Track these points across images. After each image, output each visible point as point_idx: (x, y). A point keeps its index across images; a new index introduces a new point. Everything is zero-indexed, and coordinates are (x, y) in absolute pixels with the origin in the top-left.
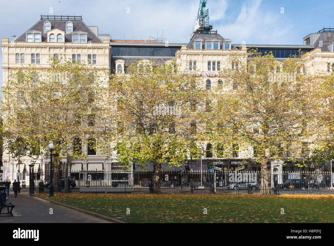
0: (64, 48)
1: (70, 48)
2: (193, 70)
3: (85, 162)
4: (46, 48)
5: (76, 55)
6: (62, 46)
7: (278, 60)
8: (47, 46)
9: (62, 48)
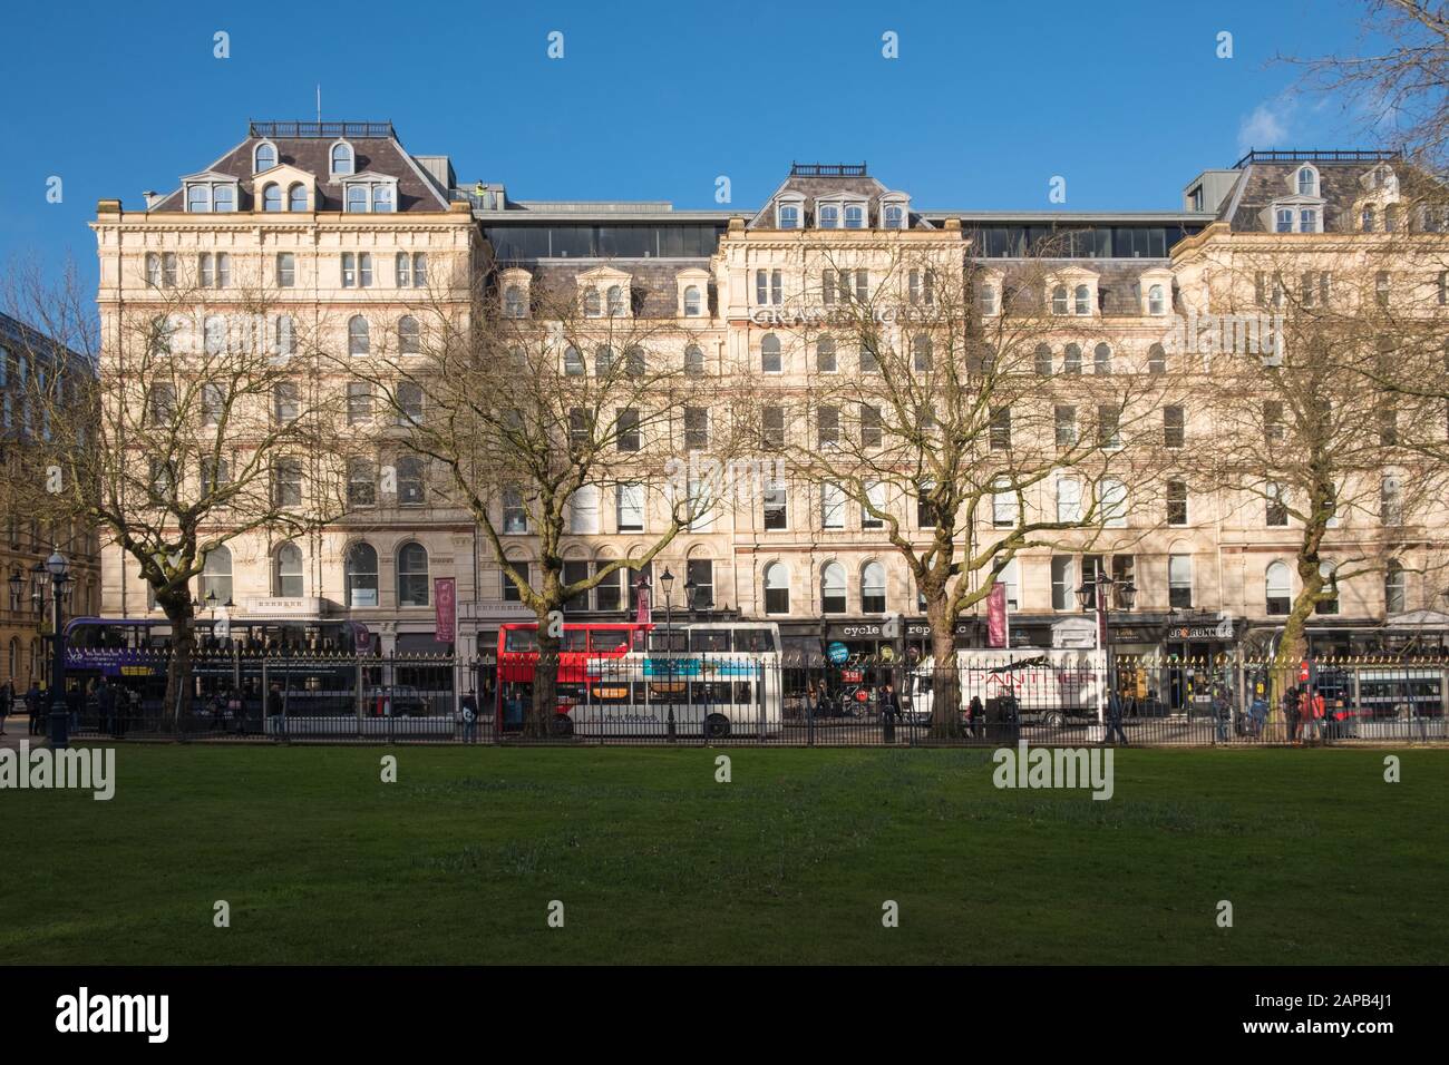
0: (311, 232)
1: (330, 231)
2: (769, 299)
3: (389, 631)
4: (249, 231)
5: (356, 255)
6: (302, 226)
7: (1085, 266)
8: (251, 225)
9: (304, 232)
